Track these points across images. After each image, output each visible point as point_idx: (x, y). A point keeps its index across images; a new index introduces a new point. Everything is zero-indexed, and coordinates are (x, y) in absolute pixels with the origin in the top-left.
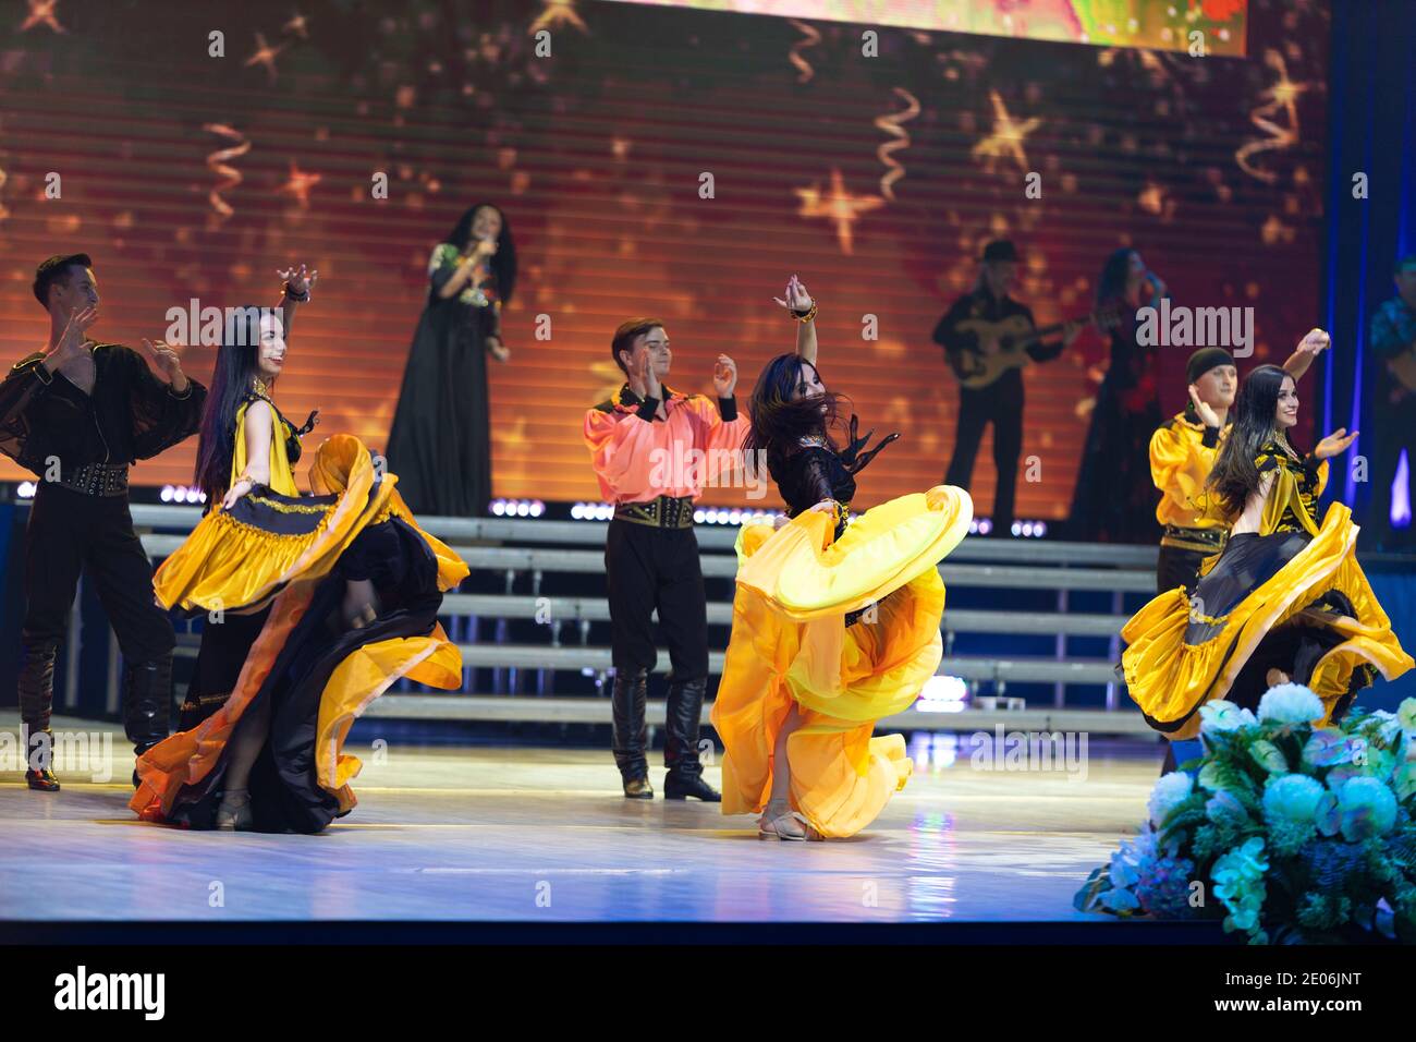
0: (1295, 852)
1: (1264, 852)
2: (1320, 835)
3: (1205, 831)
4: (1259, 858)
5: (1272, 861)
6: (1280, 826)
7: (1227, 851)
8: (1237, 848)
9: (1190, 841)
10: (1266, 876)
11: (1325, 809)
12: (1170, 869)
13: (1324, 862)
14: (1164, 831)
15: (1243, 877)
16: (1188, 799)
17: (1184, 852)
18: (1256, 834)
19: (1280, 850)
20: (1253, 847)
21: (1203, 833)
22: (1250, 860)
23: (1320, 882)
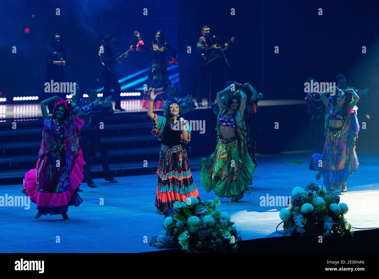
0: (195, 233)
1: (189, 233)
2: (200, 229)
3: (176, 229)
4: (188, 235)
5: (190, 235)
6: (191, 228)
7: (181, 233)
8: (183, 233)
9: (173, 231)
10: (189, 238)
11: (200, 223)
12: (169, 238)
13: (201, 234)
14: (167, 230)
15: (184, 239)
16: (172, 223)
17: (172, 234)
18: (186, 229)
19: (191, 232)
20: (186, 232)
21: (176, 230)
22: (186, 235)
23: (200, 239)
